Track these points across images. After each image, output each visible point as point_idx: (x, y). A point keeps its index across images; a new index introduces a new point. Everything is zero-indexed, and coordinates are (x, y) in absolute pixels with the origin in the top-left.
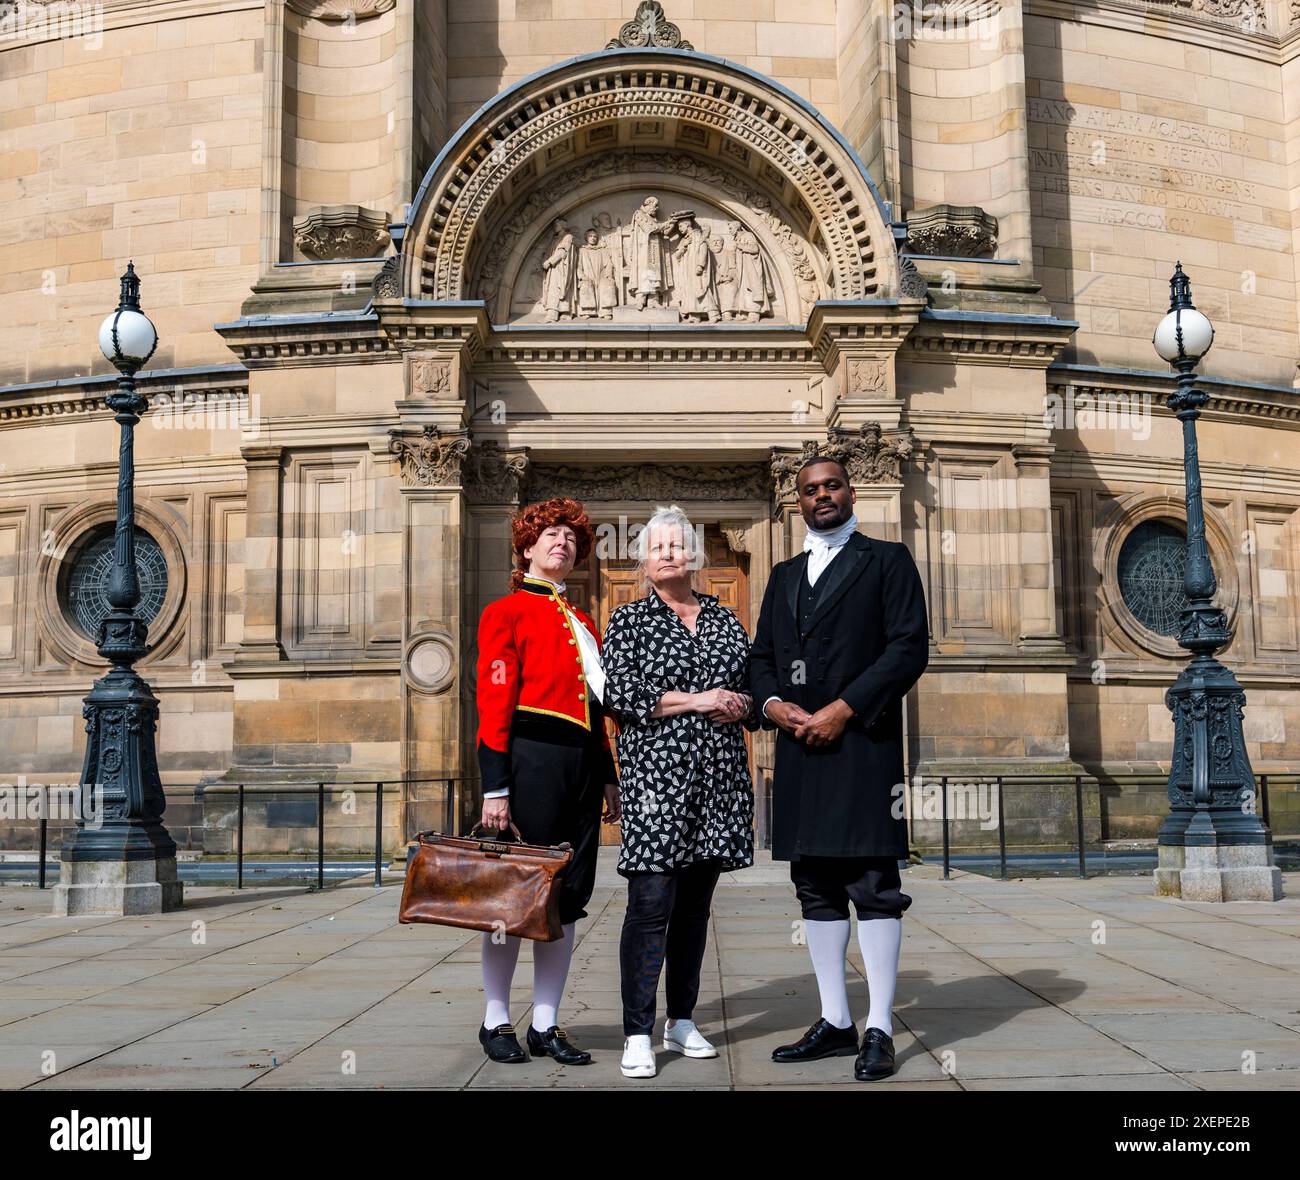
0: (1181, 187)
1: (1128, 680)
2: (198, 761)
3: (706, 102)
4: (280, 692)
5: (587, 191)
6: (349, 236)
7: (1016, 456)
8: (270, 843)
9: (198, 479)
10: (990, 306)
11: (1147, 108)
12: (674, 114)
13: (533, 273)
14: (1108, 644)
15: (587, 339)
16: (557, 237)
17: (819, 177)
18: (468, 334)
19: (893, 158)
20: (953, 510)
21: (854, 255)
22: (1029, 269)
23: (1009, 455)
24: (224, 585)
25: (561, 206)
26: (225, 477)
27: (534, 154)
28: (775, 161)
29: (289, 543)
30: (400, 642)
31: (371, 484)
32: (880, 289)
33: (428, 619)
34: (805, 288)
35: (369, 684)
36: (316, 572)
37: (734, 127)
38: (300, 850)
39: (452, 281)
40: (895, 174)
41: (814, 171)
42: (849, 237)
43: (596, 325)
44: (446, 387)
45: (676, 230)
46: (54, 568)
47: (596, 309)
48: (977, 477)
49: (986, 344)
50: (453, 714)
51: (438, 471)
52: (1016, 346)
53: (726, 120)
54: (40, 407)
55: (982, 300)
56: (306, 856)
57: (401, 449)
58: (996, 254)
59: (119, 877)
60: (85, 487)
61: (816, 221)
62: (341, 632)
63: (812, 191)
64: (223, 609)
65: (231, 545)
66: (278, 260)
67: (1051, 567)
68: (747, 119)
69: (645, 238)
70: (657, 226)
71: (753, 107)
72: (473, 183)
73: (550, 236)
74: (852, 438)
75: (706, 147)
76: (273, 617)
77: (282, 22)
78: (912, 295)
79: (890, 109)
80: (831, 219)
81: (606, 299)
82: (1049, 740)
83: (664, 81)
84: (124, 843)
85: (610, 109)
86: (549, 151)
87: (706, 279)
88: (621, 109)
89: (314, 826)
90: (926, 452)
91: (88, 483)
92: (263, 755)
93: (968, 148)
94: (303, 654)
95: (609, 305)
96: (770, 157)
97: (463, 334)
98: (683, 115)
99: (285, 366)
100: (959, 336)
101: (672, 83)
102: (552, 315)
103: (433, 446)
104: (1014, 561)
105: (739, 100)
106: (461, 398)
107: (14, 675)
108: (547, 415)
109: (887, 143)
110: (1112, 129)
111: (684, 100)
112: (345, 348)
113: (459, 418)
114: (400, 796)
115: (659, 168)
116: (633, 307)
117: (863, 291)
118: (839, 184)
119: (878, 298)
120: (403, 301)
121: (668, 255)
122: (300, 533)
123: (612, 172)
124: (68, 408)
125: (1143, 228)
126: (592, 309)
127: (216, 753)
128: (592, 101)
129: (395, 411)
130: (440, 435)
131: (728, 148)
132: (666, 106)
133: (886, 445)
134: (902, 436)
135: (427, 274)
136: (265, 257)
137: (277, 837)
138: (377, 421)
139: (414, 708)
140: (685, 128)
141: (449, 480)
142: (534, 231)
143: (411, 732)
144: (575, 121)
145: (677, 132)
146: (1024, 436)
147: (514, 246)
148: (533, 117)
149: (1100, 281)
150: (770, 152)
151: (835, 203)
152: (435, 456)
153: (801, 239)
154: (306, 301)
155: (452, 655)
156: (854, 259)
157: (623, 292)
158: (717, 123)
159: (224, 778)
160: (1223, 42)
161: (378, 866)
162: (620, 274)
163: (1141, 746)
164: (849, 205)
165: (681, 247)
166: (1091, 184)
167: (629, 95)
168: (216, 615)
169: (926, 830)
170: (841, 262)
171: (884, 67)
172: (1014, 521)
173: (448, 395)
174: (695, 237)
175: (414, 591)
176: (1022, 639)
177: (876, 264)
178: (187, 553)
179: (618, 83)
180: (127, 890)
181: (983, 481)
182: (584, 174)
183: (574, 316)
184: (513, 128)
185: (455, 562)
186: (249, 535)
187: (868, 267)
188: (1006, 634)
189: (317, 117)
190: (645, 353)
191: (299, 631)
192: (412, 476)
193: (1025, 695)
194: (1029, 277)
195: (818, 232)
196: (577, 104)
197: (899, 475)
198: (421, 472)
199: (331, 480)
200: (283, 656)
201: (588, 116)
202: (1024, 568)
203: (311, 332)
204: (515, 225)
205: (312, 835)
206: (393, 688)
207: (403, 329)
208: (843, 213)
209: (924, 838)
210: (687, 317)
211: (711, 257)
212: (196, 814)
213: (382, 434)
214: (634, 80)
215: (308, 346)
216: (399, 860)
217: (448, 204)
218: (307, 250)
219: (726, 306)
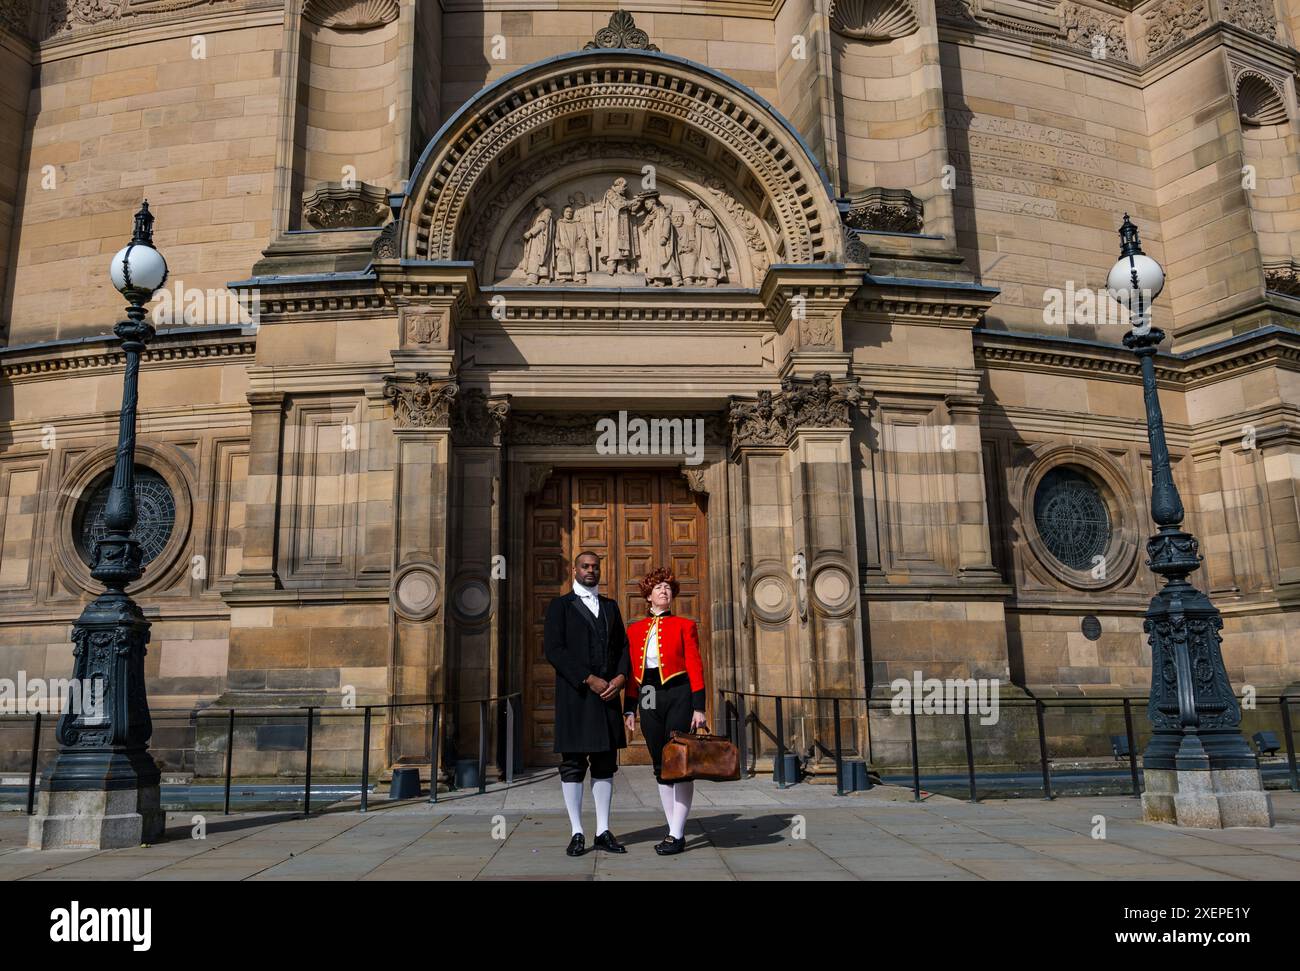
0: (1066, 184)
1: (1049, 609)
2: (195, 685)
3: (670, 96)
4: (274, 620)
5: (564, 173)
6: (352, 208)
7: (949, 405)
8: (258, 765)
9: (206, 425)
10: (922, 273)
11: (1036, 119)
12: (642, 106)
13: (516, 243)
14: (1029, 577)
15: (564, 299)
16: (537, 211)
17: (770, 161)
18: (458, 291)
19: (831, 147)
20: (894, 453)
21: (803, 227)
22: (953, 243)
23: (942, 404)
24: (226, 522)
25: (541, 186)
26: (232, 424)
27: (518, 138)
28: (731, 147)
29: (288, 481)
30: (389, 572)
31: (366, 426)
32: (827, 255)
33: (415, 550)
34: (757, 257)
35: (359, 612)
36: (312, 507)
37: (695, 118)
38: (287, 773)
39: (445, 245)
40: (834, 161)
41: (766, 155)
42: (798, 212)
43: (571, 287)
44: (437, 339)
45: (642, 207)
46: (70, 506)
47: (572, 274)
48: (915, 424)
49: (920, 307)
50: (437, 641)
51: (429, 414)
52: (946, 308)
53: (688, 112)
54: (67, 361)
55: (914, 269)
56: (293, 778)
57: (394, 395)
58: (922, 231)
59: (98, 808)
60: (103, 433)
61: (769, 198)
62: (334, 563)
63: (764, 172)
64: (225, 543)
65: (235, 484)
66: (287, 228)
67: (985, 504)
68: (707, 111)
69: (615, 213)
70: (625, 203)
71: (712, 100)
72: (464, 161)
73: (530, 211)
74: (805, 387)
75: (670, 137)
76: (270, 549)
77: (299, 28)
78: (856, 261)
79: (828, 107)
80: (782, 196)
81: (580, 264)
82: (991, 664)
83: (634, 78)
84: (105, 772)
85: (587, 100)
86: (532, 137)
87: (669, 249)
88: (596, 101)
89: (301, 749)
90: (870, 401)
91: (107, 429)
92: (256, 680)
93: (894, 143)
94: (297, 584)
95: (583, 270)
96: (726, 143)
97: (454, 291)
98: (650, 107)
99: (290, 320)
100: (896, 298)
101: (641, 80)
102: (532, 279)
103: (424, 391)
104: (951, 499)
105: (700, 95)
106: (450, 349)
107: (28, 605)
108: (526, 366)
109: (827, 135)
110: (1010, 135)
111: (651, 94)
112: (345, 304)
113: (448, 366)
114: (386, 720)
115: (627, 155)
116: (604, 273)
117: (812, 258)
118: (789, 166)
119: (826, 263)
120: (400, 261)
121: (635, 228)
122: (298, 471)
123: (585, 157)
124: (92, 362)
125: (1039, 216)
126: (568, 274)
127: (213, 678)
128: (571, 94)
129: (389, 360)
130: (431, 381)
131: (688, 138)
132: (635, 99)
133: (837, 393)
134: (850, 385)
135: (422, 238)
136: (276, 225)
137: (265, 760)
138: (372, 369)
139: (402, 634)
140: (651, 119)
141: (438, 422)
142: (517, 207)
143: (398, 658)
144: (555, 110)
145: (645, 122)
146: (956, 387)
147: (499, 219)
148: (519, 106)
149: (1004, 260)
150: (727, 139)
151: (785, 182)
152: (426, 400)
153: (752, 215)
154: (311, 263)
155: (438, 584)
156: (803, 230)
157: (595, 261)
158: (680, 115)
159: (218, 703)
160: (1095, 68)
161: (365, 789)
162: (593, 244)
163: (1063, 670)
164: (798, 184)
165: (647, 222)
166: (994, 179)
167: (604, 89)
168: (218, 549)
169: (883, 751)
170: (791, 233)
171: (822, 72)
172: (950, 463)
173: (438, 345)
174: (660, 213)
175: (403, 524)
176: (961, 570)
177: (825, 234)
178: (194, 492)
179: (594, 78)
180: (105, 822)
181: (920, 428)
182: (562, 159)
183: (552, 280)
184: (501, 115)
185: (442, 497)
186: (250, 473)
187: (816, 236)
188: (947, 566)
189: (327, 109)
190: (616, 312)
191: (294, 562)
192: (405, 418)
193: (968, 623)
194: (953, 250)
195: (770, 208)
196: (558, 96)
197: (849, 420)
198: (412, 414)
199: (329, 423)
200: (279, 586)
201: (567, 107)
202: (960, 505)
203: (315, 290)
204: (501, 201)
205: (300, 758)
206: (382, 616)
207: (399, 286)
208: (792, 191)
209: (882, 759)
210: (652, 281)
211: (673, 232)
212: (189, 737)
213: (378, 381)
214: (607, 77)
215: (311, 303)
216: (382, 782)
217: (442, 179)
218: (314, 221)
219: (687, 272)
